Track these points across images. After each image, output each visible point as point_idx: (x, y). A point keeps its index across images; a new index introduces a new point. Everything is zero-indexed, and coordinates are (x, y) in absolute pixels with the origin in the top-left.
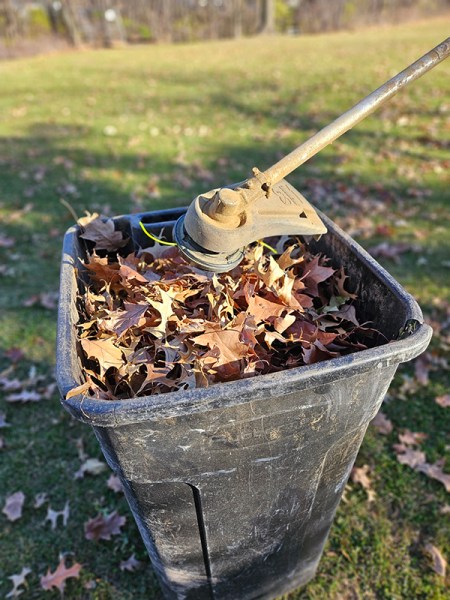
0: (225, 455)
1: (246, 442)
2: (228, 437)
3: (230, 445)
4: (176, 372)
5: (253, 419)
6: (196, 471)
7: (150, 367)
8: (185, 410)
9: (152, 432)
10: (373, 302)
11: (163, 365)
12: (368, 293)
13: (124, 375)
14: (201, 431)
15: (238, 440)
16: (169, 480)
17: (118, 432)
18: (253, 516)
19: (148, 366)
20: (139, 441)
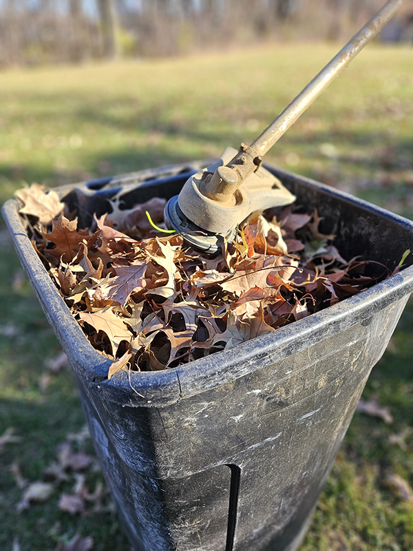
0: (275, 417)
1: (295, 398)
2: (281, 395)
3: (282, 404)
4: (202, 333)
5: (307, 367)
6: (243, 446)
7: (170, 333)
8: (258, 364)
9: (206, 404)
10: (360, 236)
11: (184, 329)
12: (351, 230)
13: (139, 348)
14: (257, 391)
15: (290, 395)
16: (212, 465)
17: (165, 414)
18: (284, 487)
19: (166, 331)
20: (190, 420)
